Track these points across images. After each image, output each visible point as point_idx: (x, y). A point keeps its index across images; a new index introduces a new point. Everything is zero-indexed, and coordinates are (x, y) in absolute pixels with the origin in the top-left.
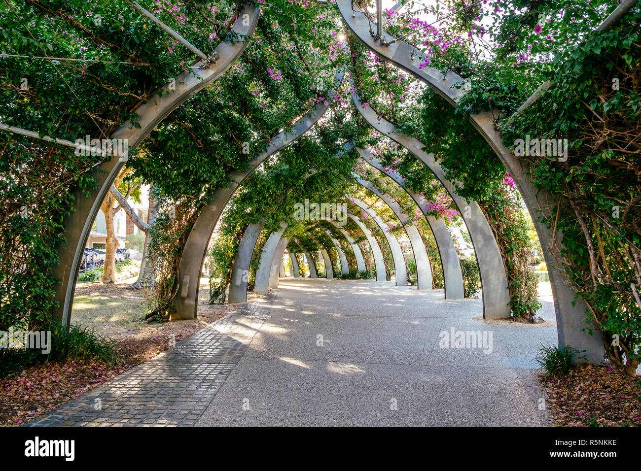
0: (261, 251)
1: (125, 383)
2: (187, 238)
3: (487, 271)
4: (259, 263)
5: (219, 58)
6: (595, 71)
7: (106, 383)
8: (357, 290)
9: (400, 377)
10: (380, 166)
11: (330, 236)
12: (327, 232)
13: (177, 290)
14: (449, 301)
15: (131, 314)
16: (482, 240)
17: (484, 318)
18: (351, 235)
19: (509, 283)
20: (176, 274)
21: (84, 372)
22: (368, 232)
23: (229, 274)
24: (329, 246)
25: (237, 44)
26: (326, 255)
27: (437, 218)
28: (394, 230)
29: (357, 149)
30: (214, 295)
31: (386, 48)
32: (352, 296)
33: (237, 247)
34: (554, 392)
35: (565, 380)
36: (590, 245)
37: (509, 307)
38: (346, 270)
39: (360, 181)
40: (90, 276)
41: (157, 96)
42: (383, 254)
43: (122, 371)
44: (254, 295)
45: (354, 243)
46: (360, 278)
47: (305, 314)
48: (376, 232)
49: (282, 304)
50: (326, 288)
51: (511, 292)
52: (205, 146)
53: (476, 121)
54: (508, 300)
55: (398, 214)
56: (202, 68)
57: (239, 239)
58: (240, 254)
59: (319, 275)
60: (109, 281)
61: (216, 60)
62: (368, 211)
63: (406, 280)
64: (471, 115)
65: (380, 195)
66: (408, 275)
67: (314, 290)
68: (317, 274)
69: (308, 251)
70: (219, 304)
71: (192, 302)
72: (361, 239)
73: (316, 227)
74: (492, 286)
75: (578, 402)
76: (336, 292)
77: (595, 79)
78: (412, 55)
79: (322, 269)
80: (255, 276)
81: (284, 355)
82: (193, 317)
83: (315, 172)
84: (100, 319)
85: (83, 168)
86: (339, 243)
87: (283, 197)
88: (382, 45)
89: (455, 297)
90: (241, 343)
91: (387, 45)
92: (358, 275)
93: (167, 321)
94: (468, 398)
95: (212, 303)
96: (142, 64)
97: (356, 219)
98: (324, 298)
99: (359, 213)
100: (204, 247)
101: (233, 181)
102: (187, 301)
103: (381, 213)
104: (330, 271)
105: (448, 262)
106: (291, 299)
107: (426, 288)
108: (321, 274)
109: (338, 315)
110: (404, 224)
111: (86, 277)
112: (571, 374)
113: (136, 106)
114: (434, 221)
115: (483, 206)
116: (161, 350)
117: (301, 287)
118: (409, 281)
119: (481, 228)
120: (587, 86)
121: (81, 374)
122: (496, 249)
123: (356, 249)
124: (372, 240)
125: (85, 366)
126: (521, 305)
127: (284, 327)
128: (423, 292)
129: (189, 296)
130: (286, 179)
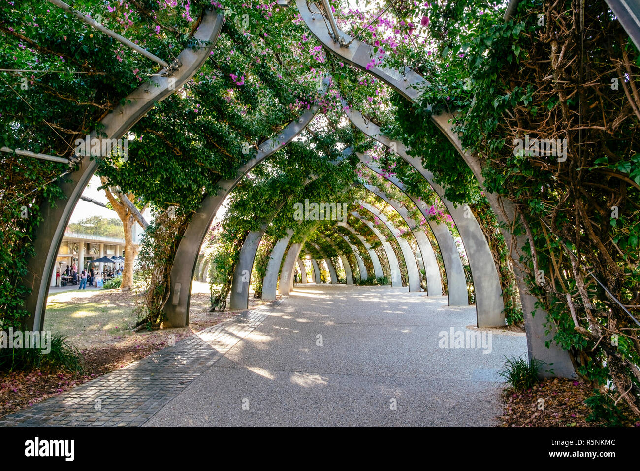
0: (268, 258)
1: (82, 393)
2: (177, 246)
3: (479, 277)
4: (266, 270)
5: (181, 65)
6: (500, 65)
7: (64, 393)
8: (367, 297)
9: (358, 390)
10: (380, 171)
11: (348, 241)
12: (345, 238)
13: (167, 298)
14: (452, 309)
15: (126, 322)
16: (474, 245)
17: (478, 326)
18: (367, 241)
19: (502, 291)
20: (167, 282)
21: (46, 381)
22: (382, 238)
23: (230, 282)
24: (348, 253)
25: (200, 50)
26: (346, 261)
27: (438, 223)
28: (405, 235)
29: (357, 154)
30: (214, 303)
31: (346, 50)
32: (358, 303)
33: (238, 254)
34: (510, 409)
35: (527, 395)
36: (533, 252)
37: (503, 315)
38: (365, 276)
39: (367, 186)
40: (116, 284)
41: (122, 105)
42: (399, 259)
43: (87, 380)
44: (260, 302)
45: (371, 248)
46: (377, 284)
47: (300, 322)
48: (390, 238)
49: (281, 311)
50: (337, 294)
51: (505, 299)
52: (183, 155)
53: (439, 122)
54: (502, 308)
55: (406, 219)
56: (164, 75)
57: (240, 246)
58: (241, 261)
59: (340, 281)
60: (127, 288)
61: (179, 67)
62: (379, 216)
63: (419, 286)
64: (433, 116)
65: (387, 199)
66: (421, 281)
67: (324, 297)
68: (338, 280)
69: (329, 256)
70: (220, 311)
71: (183, 310)
72: (376, 245)
73: (334, 233)
74: (485, 293)
75: (528, 420)
76: (345, 299)
77: (502, 73)
78: (371, 56)
79: (342, 275)
80: (262, 282)
81: (254, 365)
82: (184, 325)
83: (314, 178)
84: (94, 327)
85: (49, 178)
86: (357, 249)
87: (284, 204)
88: (342, 46)
89: (458, 304)
90: (217, 352)
91: (347, 47)
92: (375, 281)
93: (159, 329)
94: (419, 413)
95: (213, 310)
96: (98, 73)
97: (370, 224)
98: (328, 305)
99: (371, 219)
100: (195, 255)
101: (220, 188)
102: (178, 309)
103: (392, 218)
104: (350, 277)
105: (451, 268)
106: (294, 306)
107: (436, 295)
108: (342, 280)
109: (331, 323)
110: (413, 229)
111: (112, 284)
112: (535, 388)
113: (103, 116)
114: (436, 226)
115: (475, 211)
116: (136, 359)
117: (312, 293)
118: (422, 287)
119: (473, 233)
120: (493, 81)
121: (43, 383)
122: (489, 254)
123: (373, 254)
124: (386, 245)
125: (49, 376)
126: (515, 313)
127: (270, 336)
128: (432, 299)
129: (180, 304)
130: (283, 185)
